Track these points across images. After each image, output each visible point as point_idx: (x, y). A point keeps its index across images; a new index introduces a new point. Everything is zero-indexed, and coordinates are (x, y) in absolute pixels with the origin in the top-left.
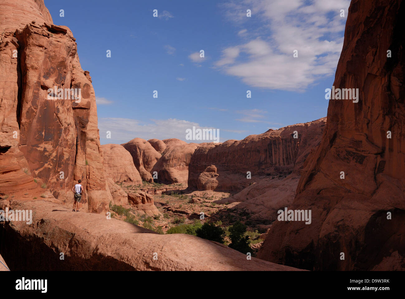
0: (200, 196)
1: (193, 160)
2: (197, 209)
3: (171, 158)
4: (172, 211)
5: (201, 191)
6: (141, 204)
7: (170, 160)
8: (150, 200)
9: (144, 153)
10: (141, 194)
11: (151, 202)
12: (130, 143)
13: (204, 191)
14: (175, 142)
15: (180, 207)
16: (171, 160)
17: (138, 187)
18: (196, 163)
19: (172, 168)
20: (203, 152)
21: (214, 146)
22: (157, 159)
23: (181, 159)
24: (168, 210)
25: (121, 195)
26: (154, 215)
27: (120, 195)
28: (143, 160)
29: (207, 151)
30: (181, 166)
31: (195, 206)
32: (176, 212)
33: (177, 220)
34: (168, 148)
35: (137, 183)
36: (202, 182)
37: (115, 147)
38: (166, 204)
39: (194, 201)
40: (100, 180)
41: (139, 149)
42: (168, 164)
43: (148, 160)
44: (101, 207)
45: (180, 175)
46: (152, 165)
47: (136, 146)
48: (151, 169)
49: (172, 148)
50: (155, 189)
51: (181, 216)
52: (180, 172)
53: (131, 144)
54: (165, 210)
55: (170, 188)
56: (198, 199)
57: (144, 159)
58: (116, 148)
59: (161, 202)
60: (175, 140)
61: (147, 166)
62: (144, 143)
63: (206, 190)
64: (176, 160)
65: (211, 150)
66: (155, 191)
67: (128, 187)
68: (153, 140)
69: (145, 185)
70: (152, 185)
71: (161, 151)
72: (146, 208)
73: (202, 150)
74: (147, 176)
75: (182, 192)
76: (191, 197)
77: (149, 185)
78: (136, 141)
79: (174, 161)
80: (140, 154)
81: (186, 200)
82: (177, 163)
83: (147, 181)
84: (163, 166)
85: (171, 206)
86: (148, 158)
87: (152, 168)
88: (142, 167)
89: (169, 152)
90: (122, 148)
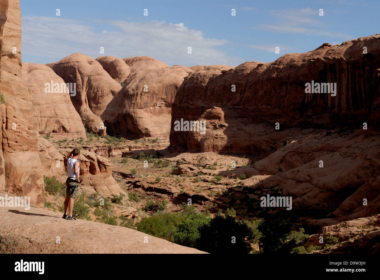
0: (192, 161)
1: (181, 97)
2: (188, 185)
3: (139, 93)
4: (143, 188)
5: (195, 152)
6: (89, 175)
7: (137, 95)
8: (105, 168)
9: (89, 81)
10: (88, 157)
11: (106, 171)
12: (63, 62)
13: (199, 154)
14: (147, 64)
15: (158, 181)
16: (139, 95)
17: (78, 142)
18: (185, 102)
19: (140, 110)
20: (199, 82)
21: (219, 73)
22: (113, 93)
23: (157, 94)
24: (135, 185)
25: (52, 157)
26: (113, 195)
27: (50, 158)
28: (88, 95)
29: (207, 80)
30: (157, 108)
31: (184, 180)
32: (150, 189)
33: (152, 205)
34: (134, 73)
35: (76, 136)
36: (196, 138)
37: (36, 69)
38: (131, 175)
39: (183, 170)
40: (28, 133)
41: (81, 73)
42: (133, 102)
43: (96, 94)
44: (29, 182)
45: (155, 123)
46: (104, 104)
47: (75, 69)
48: (102, 111)
49: (140, 74)
50: (109, 147)
51: (160, 197)
52: (155, 118)
53: (65, 65)
54: (130, 186)
55: (137, 145)
56: (189, 168)
57: (90, 93)
58: (37, 71)
59: (122, 171)
60: (147, 60)
61: (94, 105)
62: (90, 64)
63: (203, 151)
64: (148, 96)
65: (214, 79)
66: (110, 150)
67: (61, 142)
68: (106, 58)
69: (91, 140)
70: (104, 139)
71: (120, 79)
72: (97, 182)
73: (197, 79)
74: (95, 123)
75: (159, 154)
76: (175, 163)
77: (98, 139)
78: (75, 59)
79: (145, 98)
80: (83, 84)
81: (167, 168)
82: (149, 101)
83: (95, 133)
84: (125, 107)
85: (141, 179)
86: (97, 91)
87: (105, 109)
88: (85, 107)
89: (136, 81)
90: (49, 71)
